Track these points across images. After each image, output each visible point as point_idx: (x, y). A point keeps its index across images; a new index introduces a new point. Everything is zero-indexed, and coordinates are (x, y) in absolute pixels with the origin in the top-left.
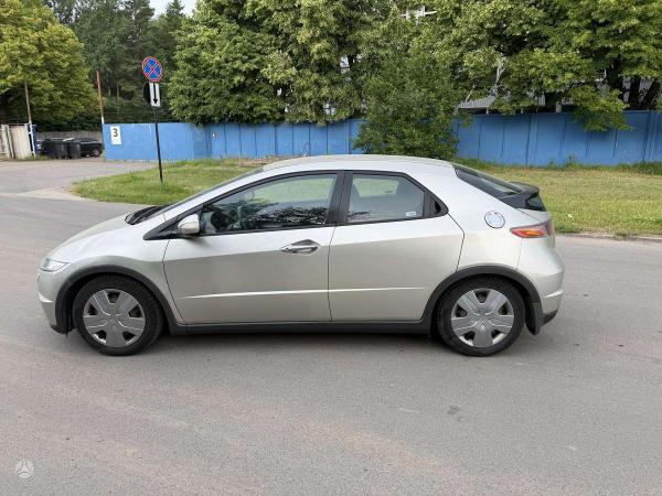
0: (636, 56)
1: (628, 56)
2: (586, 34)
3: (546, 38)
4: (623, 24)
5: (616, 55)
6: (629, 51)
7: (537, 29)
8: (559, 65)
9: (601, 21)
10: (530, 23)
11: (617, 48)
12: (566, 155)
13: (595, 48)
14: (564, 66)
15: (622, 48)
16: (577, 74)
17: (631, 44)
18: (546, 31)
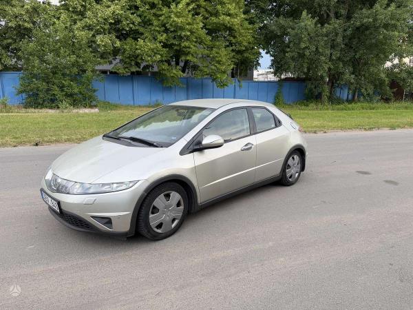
0: (188, 50)
1: (185, 50)
2: (165, 35)
3: (142, 34)
4: (183, 33)
5: (178, 48)
6: (186, 47)
7: (137, 28)
8: (152, 50)
9: (172, 30)
10: (133, 23)
11: (180, 45)
12: (154, 99)
13: (169, 43)
14: (155, 50)
15: (183, 45)
16: (161, 55)
17: (187, 44)
18: (141, 30)
